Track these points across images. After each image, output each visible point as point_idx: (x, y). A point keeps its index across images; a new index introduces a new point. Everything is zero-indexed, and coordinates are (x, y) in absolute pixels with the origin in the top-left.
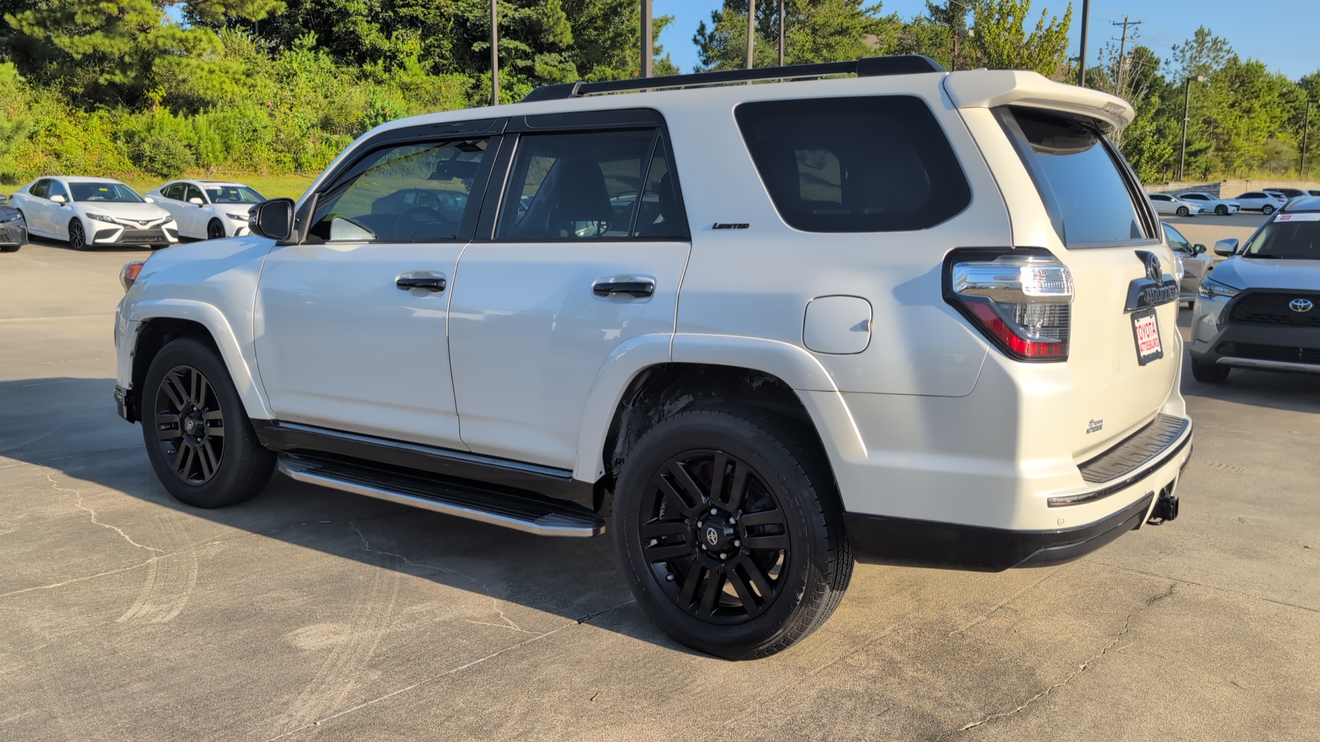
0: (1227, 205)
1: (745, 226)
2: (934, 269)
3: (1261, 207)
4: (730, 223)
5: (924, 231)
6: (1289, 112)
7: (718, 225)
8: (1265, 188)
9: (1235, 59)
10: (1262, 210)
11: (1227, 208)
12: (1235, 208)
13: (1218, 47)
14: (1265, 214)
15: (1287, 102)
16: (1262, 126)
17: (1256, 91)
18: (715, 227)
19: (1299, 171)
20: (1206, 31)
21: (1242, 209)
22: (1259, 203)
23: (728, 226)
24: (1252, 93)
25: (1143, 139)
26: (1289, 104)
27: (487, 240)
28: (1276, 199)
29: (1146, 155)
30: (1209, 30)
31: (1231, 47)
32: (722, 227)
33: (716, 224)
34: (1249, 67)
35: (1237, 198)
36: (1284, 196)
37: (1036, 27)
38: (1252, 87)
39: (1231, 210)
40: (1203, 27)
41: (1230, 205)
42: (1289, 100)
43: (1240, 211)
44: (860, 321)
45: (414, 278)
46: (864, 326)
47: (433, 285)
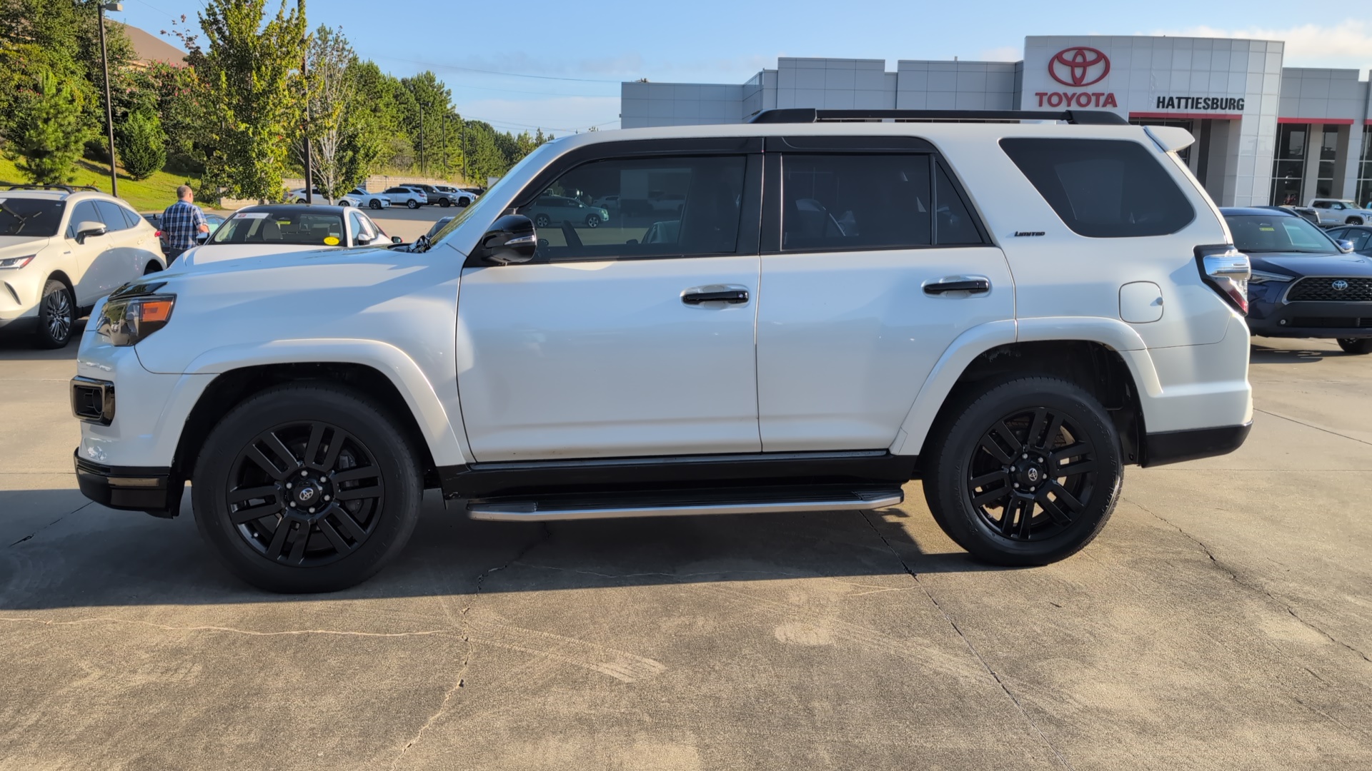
0: (380, 200)
1: (1041, 234)
2: (1191, 261)
3: (406, 202)
4: (1029, 231)
5: (1169, 236)
6: (403, 112)
7: (1018, 234)
8: (402, 183)
9: (355, 59)
10: (406, 204)
11: (380, 203)
12: (387, 203)
13: (341, 47)
14: (410, 208)
15: (400, 104)
16: (389, 126)
17: (378, 92)
18: (1016, 235)
19: (421, 167)
20: (328, 30)
21: (393, 204)
22: (403, 197)
23: (1028, 234)
24: (375, 93)
25: (356, 136)
26: (403, 106)
27: (776, 251)
28: (418, 194)
29: (362, 152)
30: (330, 28)
31: (351, 48)
32: (1022, 234)
33: (1017, 233)
34: (370, 68)
35: (384, 193)
36: (423, 191)
37: (276, 17)
38: (375, 88)
39: (384, 204)
40: (324, 25)
41: (383, 200)
42: (401, 101)
43: (391, 206)
44: (1155, 299)
45: (702, 292)
46: (1159, 301)
47: (737, 297)
